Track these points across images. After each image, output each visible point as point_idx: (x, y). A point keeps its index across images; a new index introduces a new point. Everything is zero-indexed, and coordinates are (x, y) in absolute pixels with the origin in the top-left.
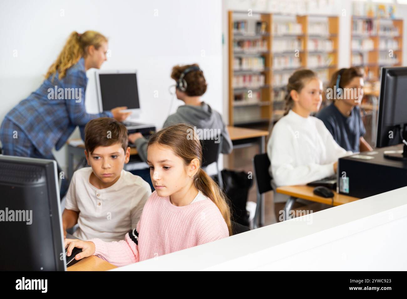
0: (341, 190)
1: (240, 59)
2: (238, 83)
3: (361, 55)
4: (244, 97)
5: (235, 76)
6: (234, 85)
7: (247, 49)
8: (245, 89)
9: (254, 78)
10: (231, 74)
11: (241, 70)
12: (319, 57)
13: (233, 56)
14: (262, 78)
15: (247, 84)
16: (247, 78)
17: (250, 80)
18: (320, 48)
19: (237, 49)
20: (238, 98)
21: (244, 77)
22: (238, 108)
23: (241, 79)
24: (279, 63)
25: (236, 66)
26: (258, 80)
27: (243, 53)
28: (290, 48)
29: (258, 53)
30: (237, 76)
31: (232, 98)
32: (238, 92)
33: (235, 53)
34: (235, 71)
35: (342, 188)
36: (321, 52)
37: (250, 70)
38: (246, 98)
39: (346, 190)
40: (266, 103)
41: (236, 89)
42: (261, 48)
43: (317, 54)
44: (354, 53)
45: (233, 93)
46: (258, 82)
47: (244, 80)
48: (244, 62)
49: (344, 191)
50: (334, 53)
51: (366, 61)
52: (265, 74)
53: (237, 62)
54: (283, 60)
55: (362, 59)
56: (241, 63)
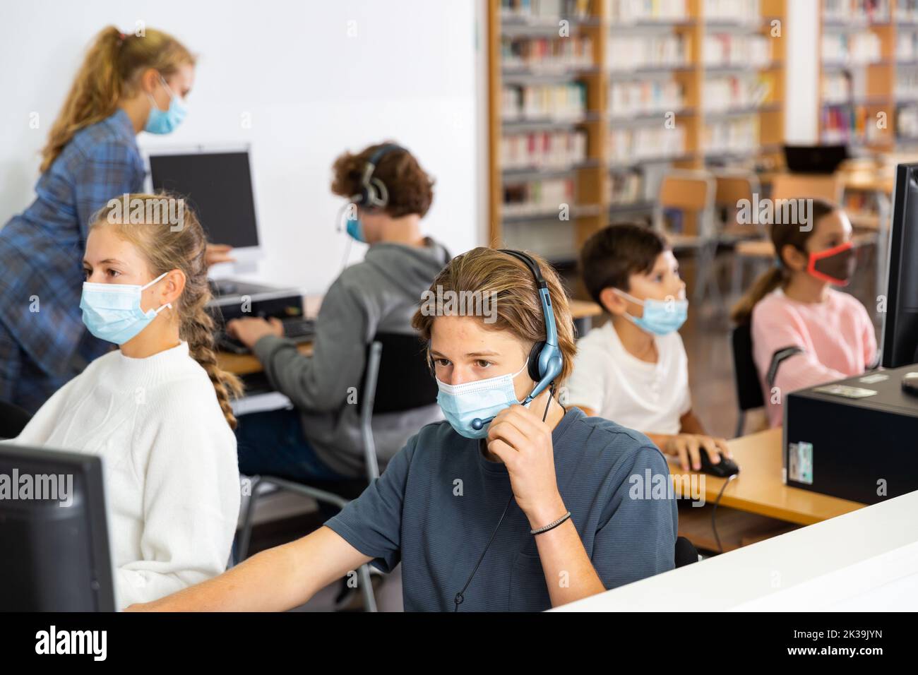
0: (792, 477)
1: (520, 90)
2: (513, 154)
3: (848, 75)
4: (530, 191)
5: (506, 135)
6: (503, 161)
7: (539, 63)
8: (532, 169)
9: (558, 142)
10: (494, 129)
11: (522, 120)
12: (734, 83)
13: (499, 81)
14: (579, 141)
15: (539, 159)
16: (539, 142)
17: (547, 147)
18: (736, 57)
19: (512, 62)
20: (514, 195)
21: (531, 137)
22: (513, 222)
23: (522, 144)
24: (626, 99)
25: (507, 109)
26: (569, 147)
27: (526, 71)
28: (656, 59)
29: (569, 71)
30: (512, 136)
31: (499, 195)
32: (513, 181)
33: (506, 73)
34: (506, 123)
35: (794, 471)
36: (738, 68)
37: (547, 120)
38: (536, 198)
39: (804, 475)
40: (591, 209)
41: (507, 173)
42: (576, 59)
43: (729, 73)
44: (826, 70)
45: (500, 181)
46: (567, 153)
47: (531, 148)
48: (530, 97)
49: (801, 479)
50: (776, 70)
51: (861, 91)
52: (588, 129)
53: (512, 96)
54: (635, 92)
55: (850, 87)
56: (521, 102)
